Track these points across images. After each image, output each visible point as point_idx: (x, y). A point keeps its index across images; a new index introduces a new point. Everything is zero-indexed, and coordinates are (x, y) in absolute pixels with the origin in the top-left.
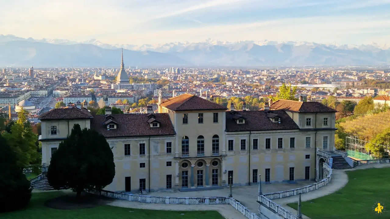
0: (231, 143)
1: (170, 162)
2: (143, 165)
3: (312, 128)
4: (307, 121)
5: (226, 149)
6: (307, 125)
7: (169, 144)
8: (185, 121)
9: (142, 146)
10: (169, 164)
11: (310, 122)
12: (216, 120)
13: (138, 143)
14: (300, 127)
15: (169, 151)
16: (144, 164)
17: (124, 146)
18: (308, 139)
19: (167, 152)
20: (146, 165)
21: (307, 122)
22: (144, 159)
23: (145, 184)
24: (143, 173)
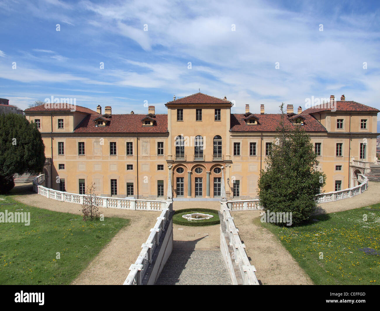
0: (237, 146)
1: (162, 166)
2: (130, 167)
3: (345, 131)
4: (338, 122)
5: (230, 153)
6: (338, 127)
7: (160, 144)
8: (180, 117)
9: (129, 145)
10: (160, 167)
11: (341, 124)
12: (218, 118)
13: (125, 141)
14: (329, 130)
15: (160, 152)
16: (132, 166)
17: (109, 144)
18: (339, 145)
19: (159, 153)
20: (135, 167)
21: (338, 124)
22: (132, 160)
23: (132, 189)
24: (131, 176)
